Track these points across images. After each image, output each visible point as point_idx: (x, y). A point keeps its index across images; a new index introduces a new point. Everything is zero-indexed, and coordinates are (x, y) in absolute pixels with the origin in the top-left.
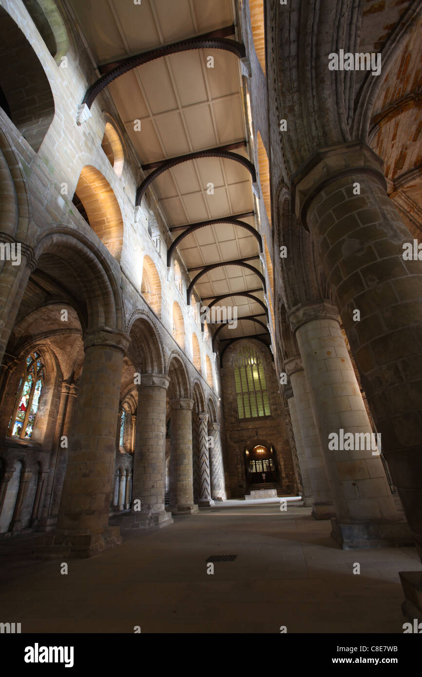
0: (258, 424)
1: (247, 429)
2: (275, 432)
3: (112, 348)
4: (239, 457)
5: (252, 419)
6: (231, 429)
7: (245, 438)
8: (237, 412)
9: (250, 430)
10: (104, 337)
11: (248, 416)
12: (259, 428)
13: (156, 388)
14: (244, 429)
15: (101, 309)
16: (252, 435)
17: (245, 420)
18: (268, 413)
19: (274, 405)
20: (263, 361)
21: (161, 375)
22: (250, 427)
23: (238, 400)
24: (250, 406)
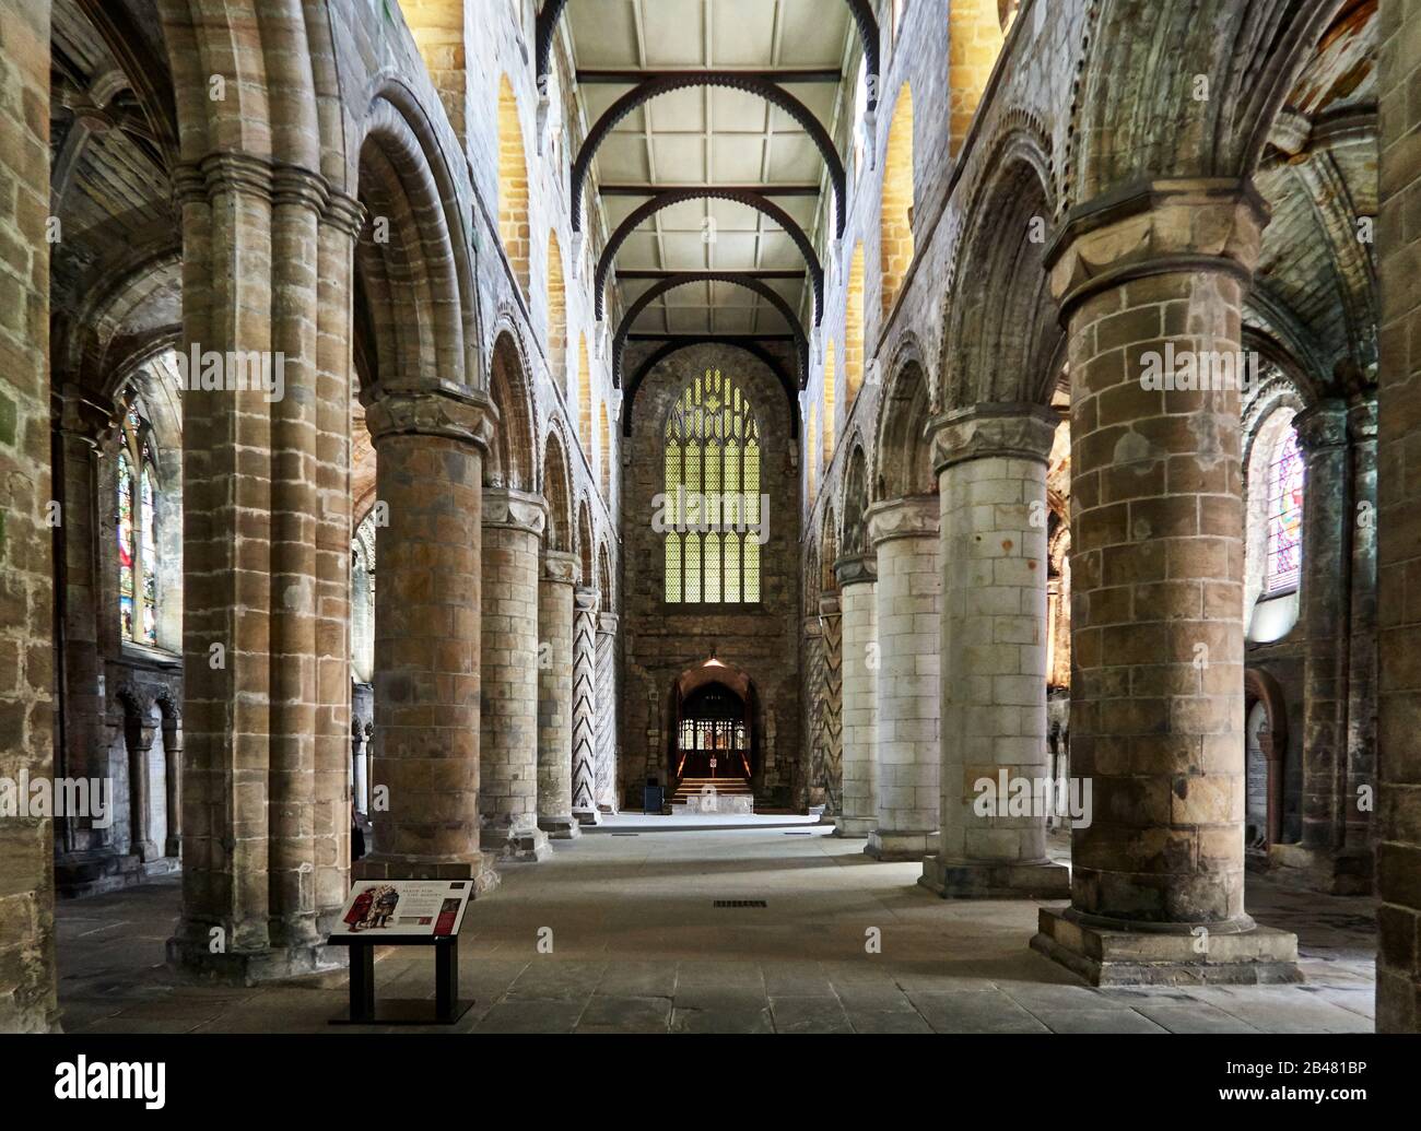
0: (717, 623)
1: (689, 636)
2: (766, 651)
3: (462, 445)
4: (655, 708)
5: (703, 608)
6: (641, 632)
7: (679, 659)
8: (661, 582)
9: (697, 639)
10: (441, 411)
11: (693, 597)
12: (721, 635)
13: (517, 534)
14: (677, 635)
15: (424, 319)
16: (697, 652)
17: (683, 608)
18: (752, 596)
19: (774, 574)
20: (761, 432)
21: (529, 497)
22: (697, 630)
23: (668, 547)
24: (702, 569)
